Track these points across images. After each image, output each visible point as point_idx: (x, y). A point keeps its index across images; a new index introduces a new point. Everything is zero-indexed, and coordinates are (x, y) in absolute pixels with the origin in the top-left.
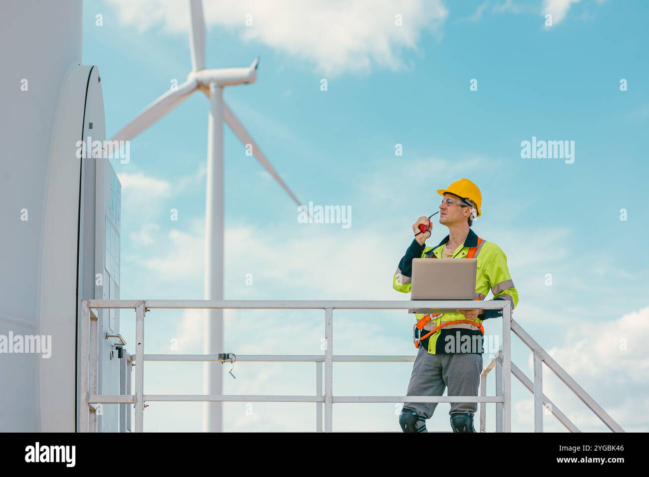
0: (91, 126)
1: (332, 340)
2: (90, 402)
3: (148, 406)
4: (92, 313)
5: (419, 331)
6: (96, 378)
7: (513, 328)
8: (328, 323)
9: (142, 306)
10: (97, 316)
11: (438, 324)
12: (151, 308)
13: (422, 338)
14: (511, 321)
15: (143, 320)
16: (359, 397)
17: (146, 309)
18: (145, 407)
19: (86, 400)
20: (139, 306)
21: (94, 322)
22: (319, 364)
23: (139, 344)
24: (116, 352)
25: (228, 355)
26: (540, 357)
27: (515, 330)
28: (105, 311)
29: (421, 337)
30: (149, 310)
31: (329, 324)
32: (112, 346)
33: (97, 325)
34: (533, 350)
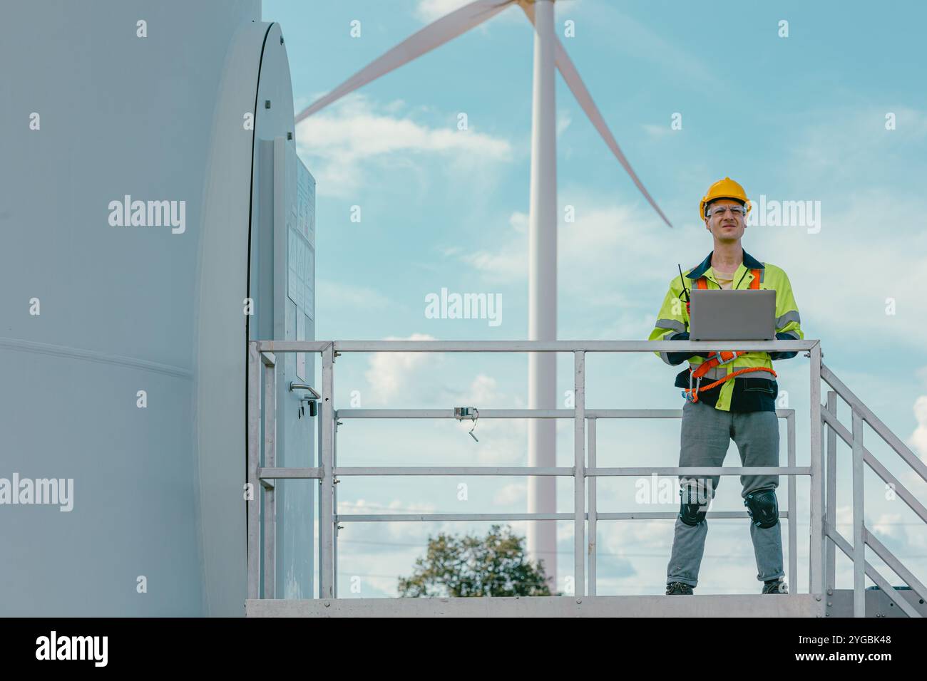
0: (268, 105)
1: (584, 393)
2: (261, 476)
3: (339, 482)
4: (264, 358)
5: (698, 380)
6: (273, 445)
7: (824, 376)
8: (577, 371)
9: (330, 349)
10: (273, 362)
11: (730, 371)
12: (341, 351)
13: (703, 389)
14: (821, 368)
15: (331, 368)
16: (620, 468)
17: (336, 352)
18: (335, 483)
19: (257, 473)
20: (326, 350)
21: (269, 370)
22: (592, 421)
23: (327, 399)
24: (307, 408)
25: (467, 409)
26: (859, 414)
27: (827, 379)
28: (289, 357)
29: (699, 387)
30: (340, 355)
31: (580, 372)
32: (302, 401)
33: (273, 373)
34: (850, 405)
